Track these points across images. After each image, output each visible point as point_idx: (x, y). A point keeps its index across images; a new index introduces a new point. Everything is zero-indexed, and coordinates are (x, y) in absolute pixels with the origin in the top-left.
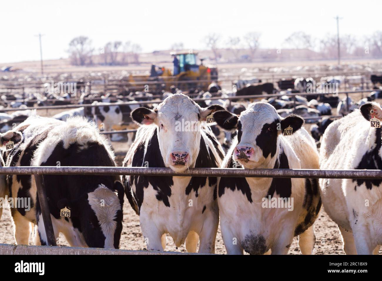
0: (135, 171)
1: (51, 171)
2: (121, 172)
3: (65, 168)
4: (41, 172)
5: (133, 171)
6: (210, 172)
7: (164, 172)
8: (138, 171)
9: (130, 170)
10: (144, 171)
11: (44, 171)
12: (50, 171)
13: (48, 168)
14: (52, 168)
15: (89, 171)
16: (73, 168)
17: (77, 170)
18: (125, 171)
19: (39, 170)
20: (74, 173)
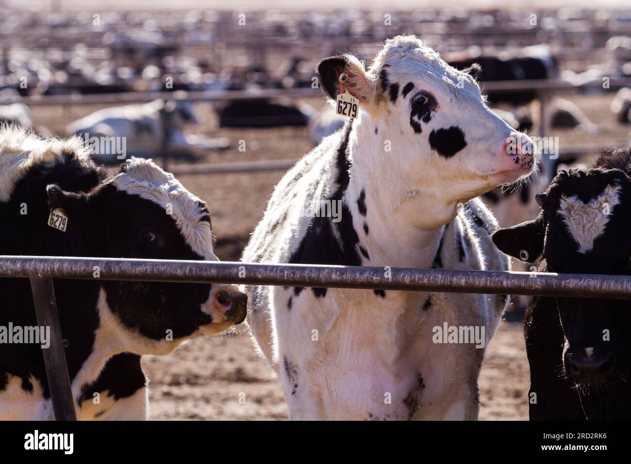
0: (298, 275)
1: (74, 269)
2: (260, 276)
3: (112, 262)
4: (50, 273)
5: (294, 274)
6: (498, 281)
7: (375, 278)
8: (306, 274)
9: (286, 272)
10: (321, 276)
11: (56, 270)
12: (71, 269)
13: (67, 260)
14: (78, 261)
15: (175, 272)
16: (133, 263)
17: (145, 269)
18: (271, 274)
19: (42, 267)
20: (136, 276)
